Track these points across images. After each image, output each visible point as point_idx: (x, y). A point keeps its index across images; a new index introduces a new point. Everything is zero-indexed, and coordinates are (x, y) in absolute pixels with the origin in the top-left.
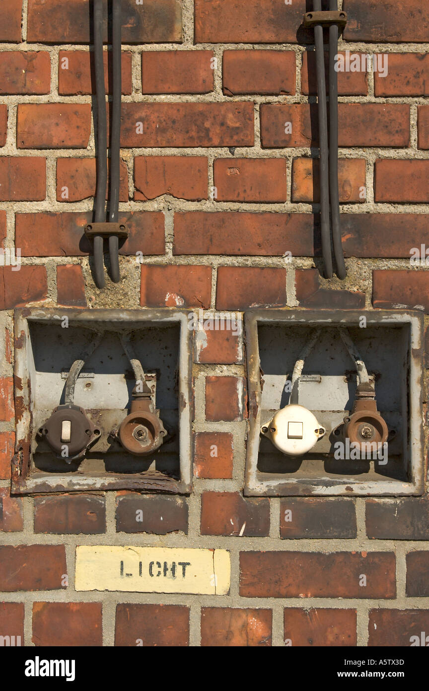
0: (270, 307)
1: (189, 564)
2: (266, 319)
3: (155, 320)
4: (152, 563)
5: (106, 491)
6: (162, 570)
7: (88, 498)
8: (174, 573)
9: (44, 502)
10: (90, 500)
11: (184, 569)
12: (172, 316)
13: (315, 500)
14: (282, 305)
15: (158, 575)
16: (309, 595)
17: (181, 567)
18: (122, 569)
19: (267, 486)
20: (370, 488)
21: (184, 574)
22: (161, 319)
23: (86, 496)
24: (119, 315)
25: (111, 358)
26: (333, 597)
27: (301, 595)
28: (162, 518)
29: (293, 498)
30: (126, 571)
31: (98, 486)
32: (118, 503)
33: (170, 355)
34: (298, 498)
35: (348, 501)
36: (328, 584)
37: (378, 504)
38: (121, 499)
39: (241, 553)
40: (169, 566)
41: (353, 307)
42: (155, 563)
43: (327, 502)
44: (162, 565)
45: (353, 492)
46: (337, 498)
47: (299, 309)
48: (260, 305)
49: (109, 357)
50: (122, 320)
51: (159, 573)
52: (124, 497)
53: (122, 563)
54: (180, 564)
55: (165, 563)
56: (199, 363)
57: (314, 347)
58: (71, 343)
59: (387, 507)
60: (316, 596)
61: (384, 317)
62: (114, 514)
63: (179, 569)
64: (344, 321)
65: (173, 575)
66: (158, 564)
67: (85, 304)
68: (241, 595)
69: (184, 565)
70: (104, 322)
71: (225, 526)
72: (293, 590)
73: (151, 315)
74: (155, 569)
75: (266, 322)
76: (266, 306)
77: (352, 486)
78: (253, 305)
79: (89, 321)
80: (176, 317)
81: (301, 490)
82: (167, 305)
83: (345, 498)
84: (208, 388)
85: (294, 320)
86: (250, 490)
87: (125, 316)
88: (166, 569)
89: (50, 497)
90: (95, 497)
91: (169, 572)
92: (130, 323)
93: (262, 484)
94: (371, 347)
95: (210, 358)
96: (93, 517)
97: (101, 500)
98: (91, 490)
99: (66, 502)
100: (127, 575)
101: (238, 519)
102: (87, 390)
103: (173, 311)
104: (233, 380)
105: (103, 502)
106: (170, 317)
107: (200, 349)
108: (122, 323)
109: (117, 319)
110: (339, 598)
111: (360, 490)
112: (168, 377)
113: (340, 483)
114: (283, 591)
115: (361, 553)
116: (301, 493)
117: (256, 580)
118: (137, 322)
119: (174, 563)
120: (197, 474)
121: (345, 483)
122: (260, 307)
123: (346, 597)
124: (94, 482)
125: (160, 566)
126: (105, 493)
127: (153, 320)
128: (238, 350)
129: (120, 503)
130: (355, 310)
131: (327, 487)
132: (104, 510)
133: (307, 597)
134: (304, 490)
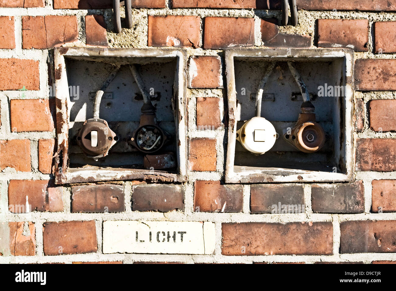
0: (242, 46)
1: (185, 233)
2: (240, 55)
3: (159, 56)
4: (159, 233)
5: (125, 181)
6: (166, 237)
7: (112, 187)
8: (174, 240)
9: (79, 190)
10: (113, 188)
11: (182, 237)
12: (171, 53)
13: (275, 185)
14: (251, 45)
15: (163, 241)
16: (272, 253)
17: (180, 235)
18: (137, 237)
19: (242, 176)
20: (315, 176)
21: (182, 240)
22: (163, 55)
23: (110, 185)
24: (132, 52)
25: (125, 85)
26: (288, 254)
27: (266, 253)
28: (165, 201)
29: (260, 185)
30: (139, 239)
31: (118, 177)
32: (133, 190)
33: (168, 82)
34: (264, 185)
35: (299, 186)
36: (285, 245)
37: (321, 188)
38: (136, 187)
39: (223, 224)
40: (171, 235)
41: (303, 46)
42: (161, 232)
43: (284, 187)
44: (166, 234)
45: (303, 179)
46: (291, 184)
47: (264, 48)
48: (235, 45)
49: (123, 84)
50: (134, 56)
51: (164, 239)
52: (138, 186)
53: (137, 233)
54: (179, 233)
55: (168, 232)
56: (191, 87)
57: (270, 76)
58: (95, 74)
59: (327, 190)
60: (276, 254)
61: (325, 53)
62: (130, 198)
63: (178, 236)
64: (296, 57)
65: (174, 241)
66: (163, 233)
67: (107, 45)
68: (223, 253)
69: (182, 233)
70: (121, 58)
71: (211, 205)
72: (260, 250)
73: (155, 53)
74: (161, 237)
75: (239, 57)
76: (240, 46)
77: (302, 175)
78: (230, 45)
79: (110, 57)
80: (173, 54)
81: (266, 178)
82: (167, 45)
83: (297, 184)
84: (199, 106)
85: (260, 56)
86: (229, 179)
87: (137, 54)
88: (169, 237)
89: (83, 186)
90: (117, 186)
91: (171, 239)
92: (141, 58)
93: (238, 175)
94: (310, 76)
95: (199, 84)
96: (115, 200)
97: (121, 188)
98: (114, 181)
99: (96, 190)
100: (141, 241)
101: (221, 200)
102: (108, 108)
103: (172, 50)
104: (216, 100)
105: (122, 190)
106: (170, 54)
107: (192, 77)
108: (135, 58)
109: (131, 55)
110: (293, 255)
111: (308, 178)
112: (166, 98)
113: (293, 173)
114: (253, 251)
115: (308, 223)
116: (265, 181)
117: (233, 243)
118: (146, 58)
119: (175, 232)
120: (191, 168)
121: (297, 173)
122: (235, 46)
123: (297, 254)
124: (116, 174)
125: (164, 235)
126: (123, 182)
127: (157, 57)
128: (219, 78)
129: (135, 189)
130: (304, 48)
131: (284, 176)
132: (123, 195)
133: (270, 254)
134: (268, 179)
